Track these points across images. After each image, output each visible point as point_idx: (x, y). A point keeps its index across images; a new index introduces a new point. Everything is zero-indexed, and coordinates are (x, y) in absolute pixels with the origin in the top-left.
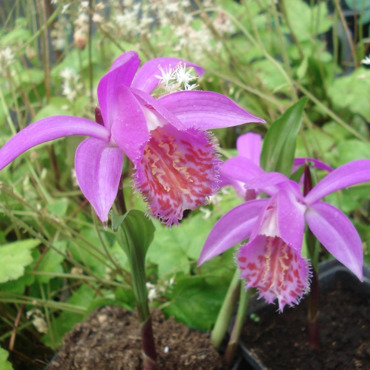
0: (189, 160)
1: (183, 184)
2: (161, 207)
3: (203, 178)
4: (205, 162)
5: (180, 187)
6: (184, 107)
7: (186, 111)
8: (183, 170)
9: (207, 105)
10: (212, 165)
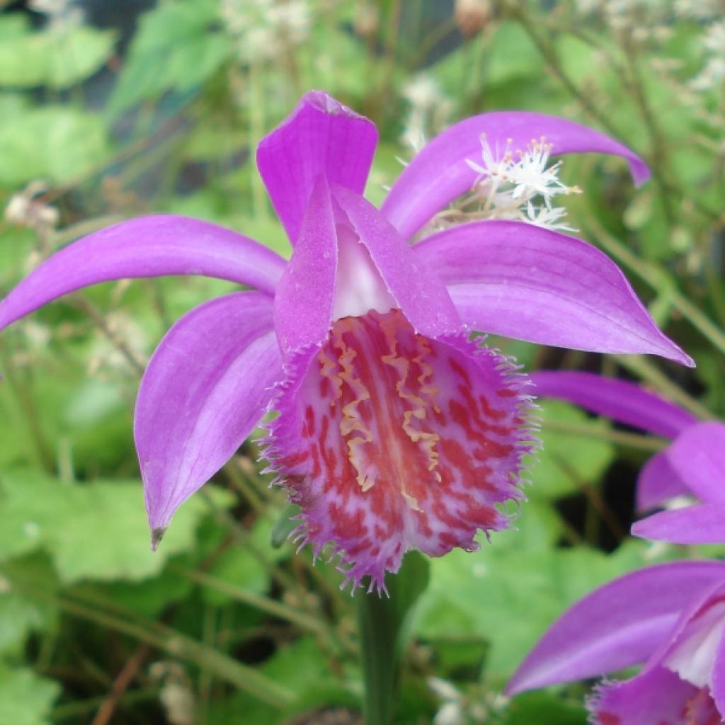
0: (455, 419)
1: (418, 482)
2: (333, 526)
3: (477, 479)
4: (491, 436)
5: (403, 485)
6: (508, 265)
7: (510, 278)
8: (428, 442)
9: (565, 275)
10: (511, 448)
